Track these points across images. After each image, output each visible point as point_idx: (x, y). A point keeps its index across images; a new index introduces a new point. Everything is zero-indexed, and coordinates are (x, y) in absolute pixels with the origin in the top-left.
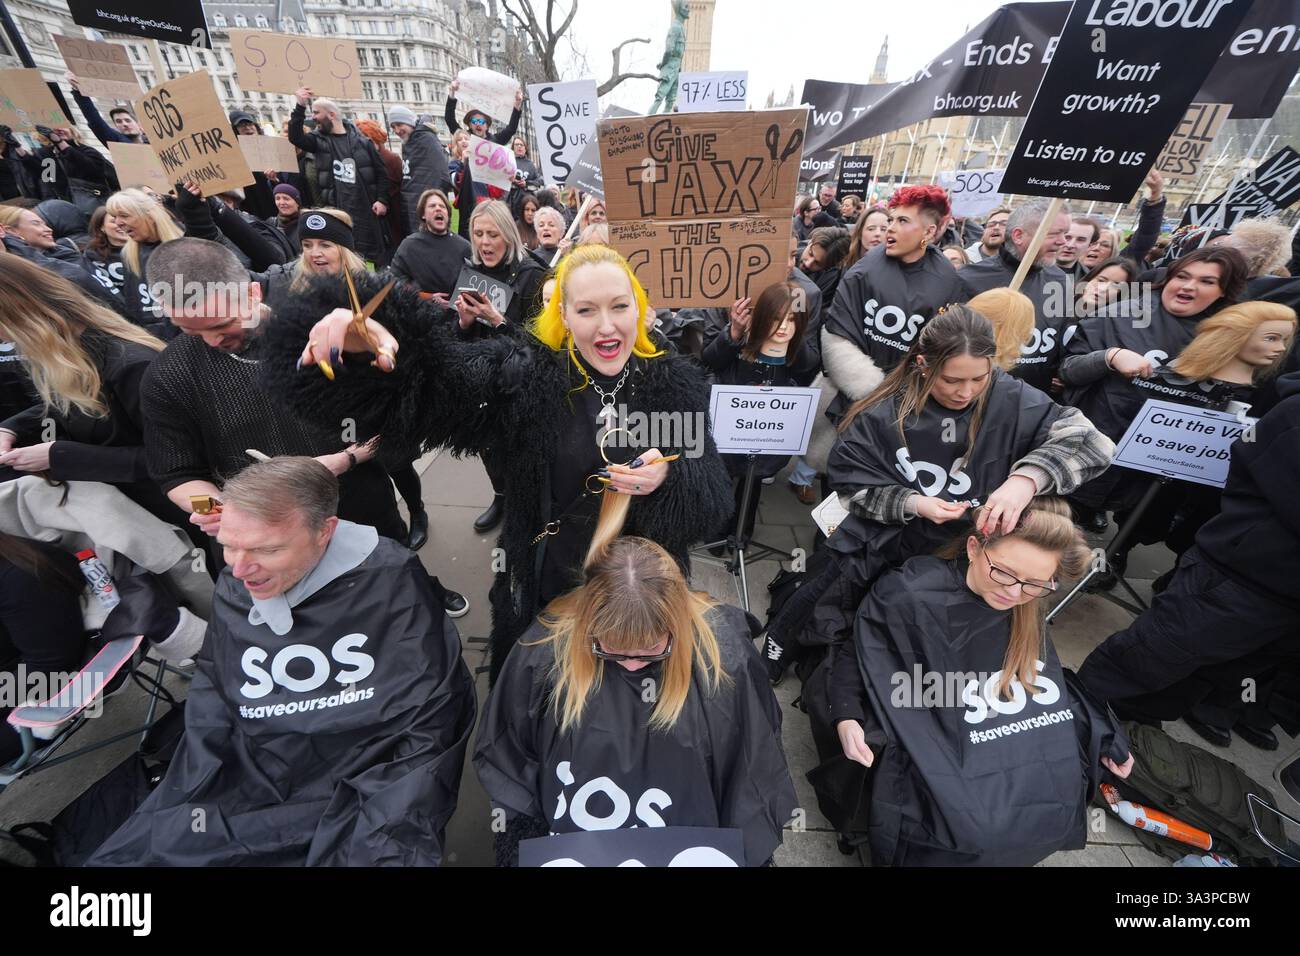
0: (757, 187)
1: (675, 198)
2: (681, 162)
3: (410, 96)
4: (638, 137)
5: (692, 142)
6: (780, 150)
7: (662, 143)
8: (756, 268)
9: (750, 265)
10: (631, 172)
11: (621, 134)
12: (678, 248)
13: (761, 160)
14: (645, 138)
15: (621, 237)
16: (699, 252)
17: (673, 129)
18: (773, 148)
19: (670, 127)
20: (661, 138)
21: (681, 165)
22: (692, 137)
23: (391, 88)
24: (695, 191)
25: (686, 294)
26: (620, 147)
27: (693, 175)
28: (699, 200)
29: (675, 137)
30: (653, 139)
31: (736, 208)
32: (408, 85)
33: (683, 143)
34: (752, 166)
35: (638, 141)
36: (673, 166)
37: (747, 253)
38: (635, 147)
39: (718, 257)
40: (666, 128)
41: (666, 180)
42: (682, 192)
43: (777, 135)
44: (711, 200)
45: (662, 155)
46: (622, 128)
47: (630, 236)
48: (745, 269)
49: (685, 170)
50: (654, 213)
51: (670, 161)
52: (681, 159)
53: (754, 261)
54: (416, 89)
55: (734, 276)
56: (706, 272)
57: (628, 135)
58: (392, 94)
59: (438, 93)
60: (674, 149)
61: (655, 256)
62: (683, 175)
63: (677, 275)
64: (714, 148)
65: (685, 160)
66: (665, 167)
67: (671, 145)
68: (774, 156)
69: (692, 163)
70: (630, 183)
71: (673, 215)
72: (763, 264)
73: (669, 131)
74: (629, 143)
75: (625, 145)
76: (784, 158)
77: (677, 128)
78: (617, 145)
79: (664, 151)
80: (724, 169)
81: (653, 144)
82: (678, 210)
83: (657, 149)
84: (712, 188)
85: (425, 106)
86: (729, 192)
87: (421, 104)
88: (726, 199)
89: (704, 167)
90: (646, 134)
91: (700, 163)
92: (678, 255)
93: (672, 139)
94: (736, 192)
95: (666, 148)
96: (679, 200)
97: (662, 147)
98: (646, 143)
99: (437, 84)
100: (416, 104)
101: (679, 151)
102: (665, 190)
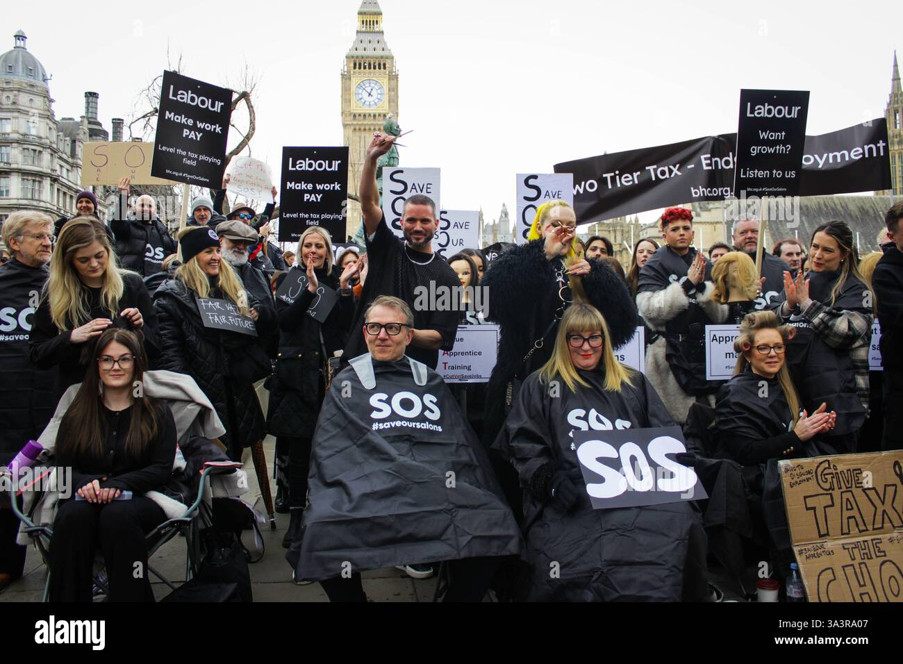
0: (898, 506)
1: (842, 519)
2: (842, 490)
4: (809, 472)
5: (846, 475)
7: (826, 476)
10: (807, 500)
11: (798, 471)
12: (856, 564)
13: (896, 486)
14: (814, 474)
15: (807, 558)
16: (873, 565)
17: (832, 467)
19: (829, 465)
20: (825, 472)
21: (842, 493)
22: (845, 472)
24: (855, 512)
26: (798, 480)
27: (852, 500)
28: (859, 520)
29: (834, 472)
30: (819, 473)
31: (888, 525)
33: (840, 476)
34: (891, 490)
35: (809, 476)
36: (836, 493)
38: (808, 480)
39: (890, 569)
40: (827, 466)
41: (833, 505)
42: (846, 514)
43: (900, 467)
44: (869, 520)
45: (827, 486)
46: (798, 466)
47: (813, 556)
49: (845, 496)
50: (828, 534)
51: (833, 490)
52: (841, 488)
56: (887, 585)
57: (803, 471)
60: (835, 480)
61: (840, 573)
62: (844, 500)
64: (862, 478)
65: (844, 489)
66: (831, 494)
67: (832, 478)
69: (849, 490)
70: (808, 509)
71: (842, 534)
73: (829, 468)
74: (804, 477)
75: (801, 478)
77: (834, 466)
78: (796, 479)
79: (829, 481)
80: (872, 494)
81: (819, 477)
82: (845, 530)
83: (823, 481)
84: (867, 510)
86: (880, 513)
88: (879, 518)
89: (858, 493)
90: (814, 470)
91: (854, 490)
92: (858, 571)
93: (832, 473)
94: (884, 511)
95: (830, 480)
96: (845, 521)
97: (826, 479)
98: (814, 477)
101: (839, 482)
102: (833, 513)
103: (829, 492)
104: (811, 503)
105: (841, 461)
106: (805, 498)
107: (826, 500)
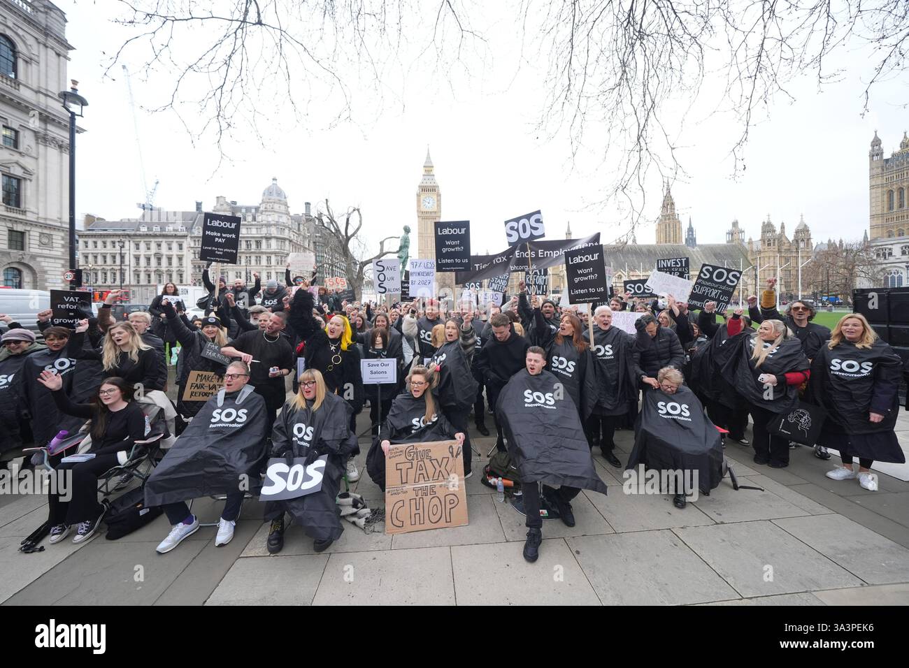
0: (448, 468)
3: (264, 262)
4: (401, 451)
5: (422, 453)
6: (455, 454)
7: (411, 453)
8: (453, 505)
9: (450, 504)
11: (394, 451)
12: (418, 498)
13: (448, 458)
14: (404, 452)
15: (392, 495)
16: (427, 499)
18: (452, 453)
19: (414, 448)
20: (410, 451)
21: (418, 461)
22: (422, 451)
23: (253, 259)
24: (424, 472)
25: (422, 522)
26: (395, 455)
27: (423, 465)
28: (425, 475)
29: (416, 451)
30: (407, 452)
31: (441, 478)
32: (264, 258)
33: (418, 453)
34: (445, 460)
35: (401, 453)
36: (415, 462)
37: (448, 498)
38: (400, 455)
39: (436, 501)
40: (412, 448)
41: (412, 468)
42: (419, 472)
43: (452, 449)
44: (431, 475)
45: (410, 458)
47: (396, 494)
48: (449, 506)
49: (420, 463)
50: (406, 483)
51: (413, 460)
53: (452, 502)
54: (269, 259)
55: (444, 510)
56: (431, 509)
57: (397, 451)
58: (253, 262)
59: (281, 261)
60: (415, 455)
61: (407, 503)
62: (419, 465)
63: (417, 512)
64: (430, 454)
65: (419, 459)
68: (453, 456)
69: (422, 460)
70: (397, 470)
71: (415, 483)
72: (456, 503)
74: (398, 454)
76: (456, 457)
77: (416, 448)
78: (393, 455)
79: (412, 456)
80: (434, 462)
81: (407, 454)
82: (417, 481)
83: (408, 456)
84: (431, 470)
85: (273, 267)
86: (437, 471)
87: (270, 266)
88: (437, 474)
89: (427, 462)
90: (404, 450)
91: (425, 460)
92: (418, 502)
93: (414, 452)
94: (440, 471)
96: (417, 476)
98: (404, 454)
99: (282, 257)
100: (267, 266)
101: (417, 456)
102: (412, 472)
103: (411, 461)
104: (400, 466)
105: (421, 446)
106: (397, 464)
107: (409, 465)
